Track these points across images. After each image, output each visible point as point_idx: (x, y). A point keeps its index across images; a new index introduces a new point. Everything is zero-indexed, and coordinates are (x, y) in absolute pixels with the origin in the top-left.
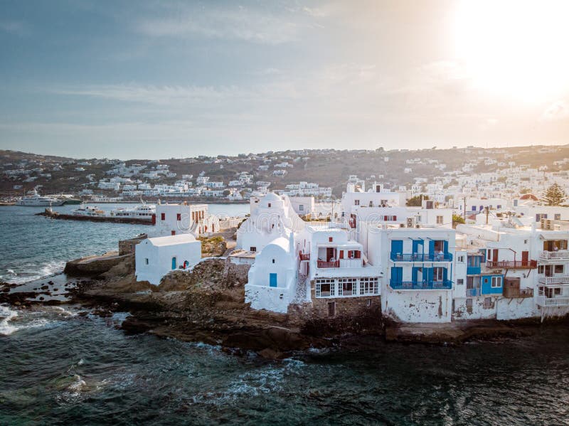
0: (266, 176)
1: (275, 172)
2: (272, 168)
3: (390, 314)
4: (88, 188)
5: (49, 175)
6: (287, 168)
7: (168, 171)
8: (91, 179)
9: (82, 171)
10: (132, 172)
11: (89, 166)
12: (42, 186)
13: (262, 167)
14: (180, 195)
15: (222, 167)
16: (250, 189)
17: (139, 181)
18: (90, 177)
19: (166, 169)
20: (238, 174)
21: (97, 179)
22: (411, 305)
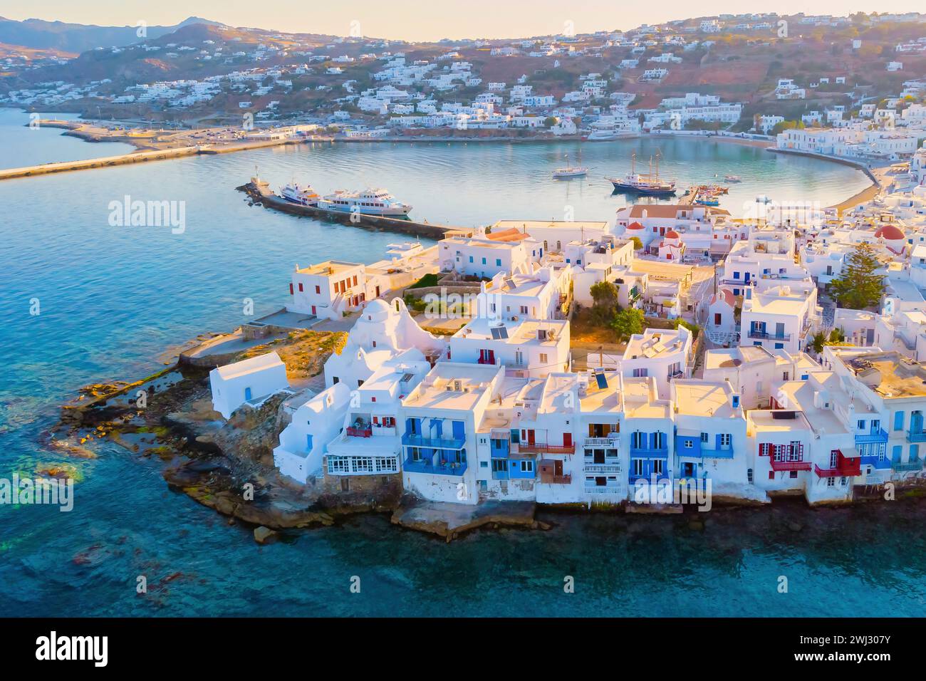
0: (631, 81)
1: (647, 73)
2: (643, 65)
3: (413, 490)
4: (343, 109)
5: (289, 83)
6: (669, 65)
7: (469, 74)
8: (349, 89)
9: (337, 75)
10: (413, 76)
11: (348, 63)
12: (278, 103)
13: (625, 62)
14: (476, 126)
15: (557, 64)
16: (597, 109)
17: (420, 96)
18: (347, 85)
19: (466, 70)
20: (582, 78)
21: (359, 89)
22: (433, 484)
